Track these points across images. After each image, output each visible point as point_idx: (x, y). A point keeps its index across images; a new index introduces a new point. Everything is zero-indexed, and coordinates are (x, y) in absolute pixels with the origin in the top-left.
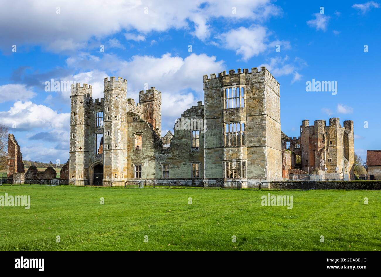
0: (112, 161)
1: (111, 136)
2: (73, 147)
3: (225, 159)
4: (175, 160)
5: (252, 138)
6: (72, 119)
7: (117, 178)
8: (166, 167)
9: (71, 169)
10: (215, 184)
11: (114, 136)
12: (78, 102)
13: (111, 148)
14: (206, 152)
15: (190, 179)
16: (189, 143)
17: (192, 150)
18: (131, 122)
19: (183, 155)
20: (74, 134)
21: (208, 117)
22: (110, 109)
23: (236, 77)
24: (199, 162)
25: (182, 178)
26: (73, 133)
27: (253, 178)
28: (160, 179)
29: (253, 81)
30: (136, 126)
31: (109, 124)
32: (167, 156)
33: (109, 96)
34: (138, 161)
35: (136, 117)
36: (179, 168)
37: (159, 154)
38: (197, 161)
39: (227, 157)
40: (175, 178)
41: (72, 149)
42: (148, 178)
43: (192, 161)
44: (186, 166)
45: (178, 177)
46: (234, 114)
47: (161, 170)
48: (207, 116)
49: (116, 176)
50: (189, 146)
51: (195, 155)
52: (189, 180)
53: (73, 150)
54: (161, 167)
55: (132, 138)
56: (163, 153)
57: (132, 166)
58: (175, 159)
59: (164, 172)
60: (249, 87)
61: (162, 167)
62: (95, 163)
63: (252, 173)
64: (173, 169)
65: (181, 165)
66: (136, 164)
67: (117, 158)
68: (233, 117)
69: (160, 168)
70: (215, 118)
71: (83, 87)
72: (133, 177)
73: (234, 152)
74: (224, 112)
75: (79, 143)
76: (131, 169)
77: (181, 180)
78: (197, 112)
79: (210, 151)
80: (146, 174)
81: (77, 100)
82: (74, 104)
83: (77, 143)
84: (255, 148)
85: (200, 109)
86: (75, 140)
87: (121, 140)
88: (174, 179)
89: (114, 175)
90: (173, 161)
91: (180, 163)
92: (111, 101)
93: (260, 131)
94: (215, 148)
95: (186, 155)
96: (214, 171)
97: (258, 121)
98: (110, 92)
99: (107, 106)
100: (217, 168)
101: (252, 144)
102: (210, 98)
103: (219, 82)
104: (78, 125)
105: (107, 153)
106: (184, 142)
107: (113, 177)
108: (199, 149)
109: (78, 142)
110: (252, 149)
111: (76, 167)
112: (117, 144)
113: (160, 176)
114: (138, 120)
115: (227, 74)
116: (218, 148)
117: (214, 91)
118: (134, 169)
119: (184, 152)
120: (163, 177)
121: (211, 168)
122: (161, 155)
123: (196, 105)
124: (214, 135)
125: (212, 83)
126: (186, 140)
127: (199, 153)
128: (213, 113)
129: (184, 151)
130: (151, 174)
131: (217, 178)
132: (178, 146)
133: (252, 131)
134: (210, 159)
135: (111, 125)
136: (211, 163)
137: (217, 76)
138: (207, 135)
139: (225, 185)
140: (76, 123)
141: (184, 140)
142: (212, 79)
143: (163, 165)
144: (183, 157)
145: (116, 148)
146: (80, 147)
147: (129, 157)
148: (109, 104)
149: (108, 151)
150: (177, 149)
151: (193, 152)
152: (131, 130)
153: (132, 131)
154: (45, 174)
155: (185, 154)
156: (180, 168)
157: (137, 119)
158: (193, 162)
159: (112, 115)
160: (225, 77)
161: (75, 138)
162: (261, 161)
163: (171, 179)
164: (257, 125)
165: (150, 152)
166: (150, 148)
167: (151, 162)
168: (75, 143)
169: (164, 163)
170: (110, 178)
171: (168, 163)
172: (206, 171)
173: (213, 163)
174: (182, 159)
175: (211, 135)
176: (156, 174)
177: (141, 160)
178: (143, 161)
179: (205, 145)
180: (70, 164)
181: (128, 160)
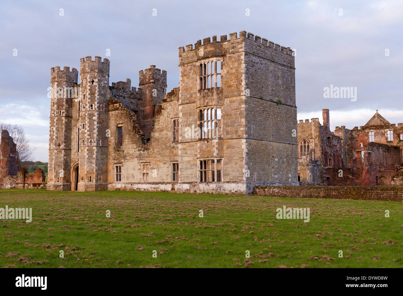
0: (87, 160)
1: (86, 129)
3: (198, 156)
4: (155, 159)
6: (52, 110)
7: (93, 182)
8: (146, 167)
9: (49, 170)
11: (89, 129)
14: (181, 147)
15: (169, 183)
17: (172, 145)
19: (163, 152)
21: (184, 102)
22: (85, 96)
23: (210, 47)
25: (161, 181)
27: (230, 182)
28: (139, 183)
29: (231, 51)
30: (117, 116)
31: (84, 114)
32: (147, 153)
33: (85, 81)
34: (118, 160)
35: (117, 105)
36: (158, 169)
37: (139, 151)
38: (177, 160)
39: (200, 153)
40: (154, 181)
41: (50, 147)
42: (128, 182)
43: (172, 160)
44: (166, 166)
45: (158, 181)
46: (208, 97)
47: (140, 172)
48: (182, 100)
49: (91, 179)
50: (169, 140)
52: (169, 185)
53: (52, 148)
56: (143, 149)
57: (113, 165)
61: (142, 167)
63: (228, 175)
64: (152, 170)
65: (161, 165)
66: (116, 164)
67: (93, 156)
68: (207, 101)
69: (139, 169)
70: (190, 103)
71: (63, 71)
73: (208, 147)
74: (198, 95)
75: (58, 138)
76: (111, 170)
77: (160, 185)
78: (178, 97)
80: (126, 176)
83: (56, 139)
86: (54, 136)
87: (98, 133)
89: (88, 178)
90: (152, 160)
91: (160, 162)
92: (86, 86)
93: (238, 119)
95: (166, 152)
96: (189, 172)
97: (236, 104)
98: (85, 76)
100: (192, 169)
102: (186, 77)
103: (195, 55)
104: (57, 118)
106: (164, 135)
110: (229, 143)
111: (54, 168)
112: (92, 140)
113: (140, 179)
114: (119, 109)
116: (193, 142)
117: (189, 67)
119: (164, 149)
120: (142, 181)
121: (186, 169)
122: (141, 152)
124: (189, 126)
125: (188, 57)
126: (166, 133)
129: (164, 147)
130: (130, 176)
131: (192, 181)
132: (158, 140)
133: (229, 119)
134: (185, 156)
136: (185, 162)
138: (182, 126)
140: (55, 115)
141: (164, 132)
142: (188, 52)
143: (143, 165)
144: (163, 155)
145: (91, 144)
146: (59, 144)
147: (109, 155)
148: (84, 91)
149: (82, 148)
150: (157, 145)
151: (173, 148)
152: (112, 121)
153: (113, 123)
157: (117, 108)
158: (174, 161)
160: (200, 48)
161: (54, 134)
162: (239, 158)
163: (151, 183)
164: (235, 109)
168: (54, 139)
169: (143, 163)
170: (84, 181)
171: (148, 162)
172: (181, 172)
174: (162, 158)
176: (135, 177)
177: (121, 159)
178: (123, 160)
179: (180, 139)
180: (49, 165)
181: (109, 159)
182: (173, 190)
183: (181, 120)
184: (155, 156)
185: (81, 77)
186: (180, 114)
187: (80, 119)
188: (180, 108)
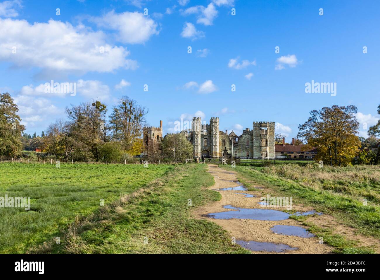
1: (216, 140)
4: (240, 150)
5: (270, 144)
9: (196, 152)
15: (246, 157)
17: (246, 147)
18: (220, 135)
21: (255, 136)
22: (216, 130)
24: (249, 151)
27: (271, 157)
29: (271, 126)
30: (223, 136)
31: (215, 135)
32: (237, 148)
33: (215, 125)
36: (241, 153)
37: (233, 148)
39: (263, 150)
40: (240, 156)
43: (247, 151)
44: (244, 152)
46: (265, 136)
50: (245, 145)
51: (248, 148)
53: (197, 145)
55: (221, 141)
59: (235, 154)
60: (270, 128)
62: (204, 150)
63: (270, 155)
64: (239, 153)
73: (265, 149)
74: (262, 135)
78: (248, 134)
79: (256, 148)
84: (271, 148)
93: (273, 142)
94: (258, 147)
96: (257, 154)
97: (272, 139)
98: (216, 123)
99: (214, 128)
101: (270, 146)
102: (256, 129)
103: (259, 125)
107: (217, 156)
108: (249, 146)
110: (270, 148)
111: (199, 151)
115: (263, 123)
117: (257, 127)
119: (243, 147)
120: (235, 156)
121: (256, 153)
126: (244, 143)
128: (257, 135)
131: (258, 156)
133: (270, 142)
134: (256, 150)
135: (217, 136)
137: (258, 123)
138: (255, 142)
142: (257, 124)
145: (218, 145)
147: (220, 148)
150: (241, 146)
152: (220, 138)
157: (223, 134)
159: (217, 132)
161: (198, 140)
162: (273, 151)
165: (229, 147)
166: (229, 145)
167: (229, 150)
168: (198, 142)
169: (235, 151)
170: (216, 156)
171: (237, 151)
173: (257, 152)
179: (254, 145)
180: (195, 150)
181: (219, 149)
182: (247, 159)
185: (213, 123)
186: (254, 139)
187: (213, 137)
188: (254, 138)
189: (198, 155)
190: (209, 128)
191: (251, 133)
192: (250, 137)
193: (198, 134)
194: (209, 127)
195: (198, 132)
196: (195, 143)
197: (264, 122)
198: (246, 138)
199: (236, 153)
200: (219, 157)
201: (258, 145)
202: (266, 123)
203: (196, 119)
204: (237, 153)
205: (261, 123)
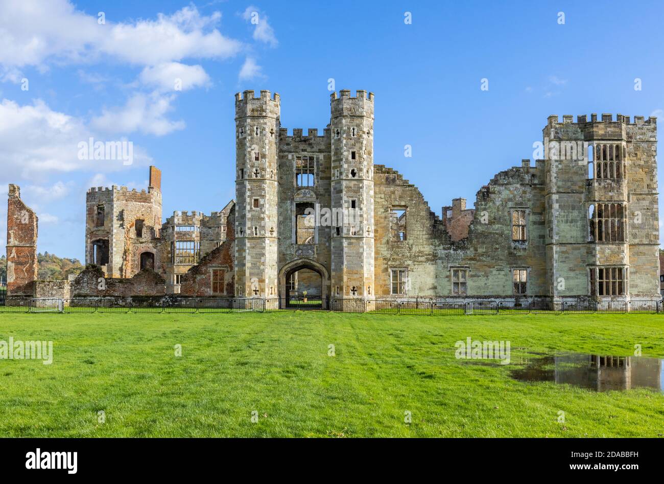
0: (365, 260)
1: (360, 209)
2: (256, 228)
3: (598, 263)
4: (479, 263)
5: (636, 231)
6: (252, 166)
7: (372, 294)
8: (460, 274)
9: (251, 274)
10: (576, 306)
11: (367, 209)
12: (268, 130)
13: (362, 234)
14: (558, 249)
15: (511, 297)
16: (508, 232)
17: (513, 245)
18: (381, 184)
19: (496, 254)
20: (256, 201)
21: (561, 190)
22: (357, 155)
23: (615, 127)
24: (528, 267)
25: (494, 294)
26: (254, 198)
28: (448, 297)
29: (638, 137)
30: (393, 193)
32: (463, 253)
33: (353, 129)
34: (398, 263)
35: (392, 176)
36: (487, 277)
37: (446, 250)
38: (523, 265)
39: (601, 260)
40: (479, 294)
41: (252, 232)
42: (421, 294)
43: (515, 266)
44: (503, 273)
45: (486, 294)
46: (612, 189)
47: (449, 281)
48: (559, 187)
50: (507, 238)
51: (519, 254)
52: (509, 300)
53: (256, 234)
54: (450, 274)
55: (383, 215)
56: (455, 248)
57: (386, 270)
58: (480, 260)
59: (456, 284)
60: (631, 146)
61: (452, 274)
62: (296, 262)
63: (637, 286)
64: (475, 278)
65: (492, 272)
66: (393, 267)
68: (610, 194)
69: (447, 277)
70: (574, 193)
72: (386, 292)
73: (612, 252)
74: (595, 185)
76: (383, 276)
77: (493, 299)
78: (523, 179)
79: (564, 249)
80: (417, 286)
81: (265, 126)
82: (257, 134)
83: (267, 219)
84: (642, 248)
85: (528, 172)
86: (263, 213)
88: (478, 297)
89: (367, 290)
90: (474, 264)
91: (490, 267)
92: (359, 139)
93: (650, 221)
94: (574, 244)
95: (502, 254)
96: (573, 283)
97: (645, 203)
98: (357, 121)
99: (350, 148)
100: (577, 278)
101: (637, 241)
103: (579, 131)
104: (268, 182)
105: (350, 244)
106: (497, 230)
107: (366, 293)
108: (527, 244)
109: (269, 217)
110: (637, 249)
111: (266, 271)
112: (370, 228)
113: (448, 291)
114: (398, 182)
115: (599, 119)
116: (580, 244)
118: (389, 276)
119: (497, 249)
120: (453, 294)
121: (567, 278)
122: (449, 252)
123: (520, 165)
124: (571, 222)
125: (567, 131)
126: (501, 227)
127: (527, 251)
128: (569, 184)
129: (497, 246)
130: (428, 287)
131: (579, 294)
132: (486, 237)
134: (565, 262)
135: (362, 188)
136: (566, 269)
137: (575, 121)
138: (558, 221)
139: (599, 306)
140: (262, 176)
141: (497, 226)
142: (567, 125)
143: (454, 271)
144: (497, 258)
145: (369, 234)
146: (272, 229)
147: (377, 253)
148: (354, 145)
149: (352, 241)
150: (483, 243)
151: (515, 248)
152: (379, 200)
153: (384, 203)
154: (135, 285)
155: (499, 252)
156: (489, 277)
157: (394, 180)
158: (517, 267)
159: (361, 167)
160: (597, 125)
161: (261, 209)
162: (650, 267)
163: (473, 297)
164: (644, 209)
165: (426, 246)
166: (424, 237)
167: (428, 264)
168: (263, 219)
169: (456, 267)
170: (361, 294)
171: (466, 267)
173: (571, 270)
174: (494, 261)
175: (567, 222)
176: (439, 288)
177: (406, 261)
178: (410, 262)
179: (556, 238)
180: (248, 265)
181: (376, 259)
182: (518, 306)
183: (558, 213)
184: (480, 259)
185: (344, 121)
186: (556, 206)
187: (341, 191)
188: (555, 197)
189: (263, 290)
190: (320, 151)
191: (533, 176)
192: (528, 196)
193: (263, 180)
194: (323, 147)
195: (263, 169)
196: (245, 225)
197: (604, 116)
198: (510, 200)
199: (461, 280)
200: (372, 297)
201: (574, 234)
202: (614, 119)
203: (250, 96)
204: (464, 277)
205: (588, 119)
